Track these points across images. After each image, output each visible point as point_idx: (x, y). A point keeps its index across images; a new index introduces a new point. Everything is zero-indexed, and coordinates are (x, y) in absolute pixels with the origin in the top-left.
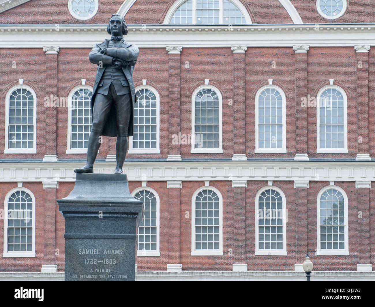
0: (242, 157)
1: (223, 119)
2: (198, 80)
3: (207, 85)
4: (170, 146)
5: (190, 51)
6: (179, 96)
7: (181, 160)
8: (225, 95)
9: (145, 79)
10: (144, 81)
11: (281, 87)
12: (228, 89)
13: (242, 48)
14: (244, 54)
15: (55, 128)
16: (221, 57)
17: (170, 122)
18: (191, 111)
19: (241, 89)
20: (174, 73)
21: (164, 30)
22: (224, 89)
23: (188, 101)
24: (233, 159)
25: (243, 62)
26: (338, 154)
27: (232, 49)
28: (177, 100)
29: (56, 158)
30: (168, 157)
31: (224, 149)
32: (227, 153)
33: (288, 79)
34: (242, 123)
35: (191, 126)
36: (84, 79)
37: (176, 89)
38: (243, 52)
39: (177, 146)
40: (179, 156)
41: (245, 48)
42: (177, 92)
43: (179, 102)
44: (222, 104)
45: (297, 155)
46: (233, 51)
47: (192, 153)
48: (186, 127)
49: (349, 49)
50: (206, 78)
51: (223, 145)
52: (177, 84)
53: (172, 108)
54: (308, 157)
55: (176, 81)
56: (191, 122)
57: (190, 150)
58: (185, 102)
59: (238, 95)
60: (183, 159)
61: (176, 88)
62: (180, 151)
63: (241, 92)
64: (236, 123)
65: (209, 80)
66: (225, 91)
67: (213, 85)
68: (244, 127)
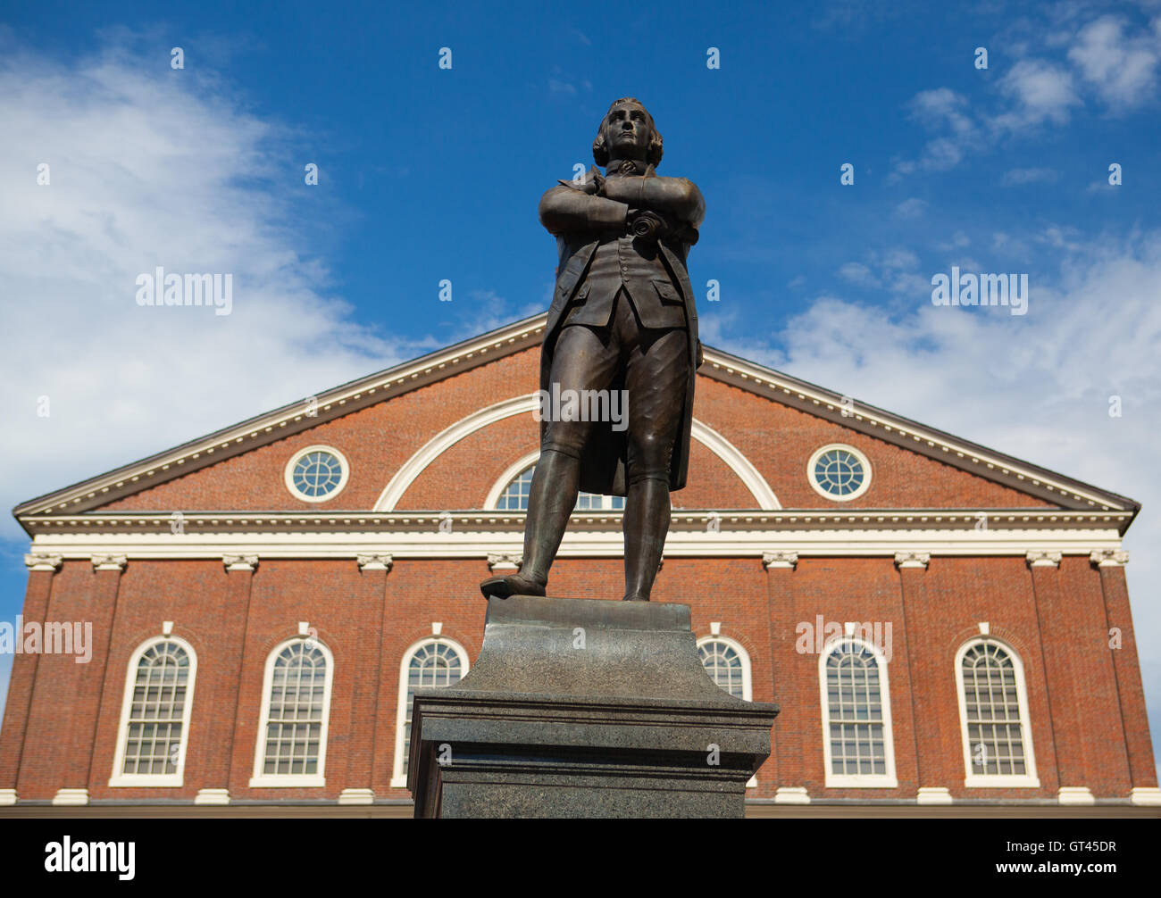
9: (438, 621)
10: (437, 628)
11: (739, 639)
15: (230, 727)
21: (486, 522)
26: (876, 789)
29: (225, 796)
33: (755, 622)
45: (780, 790)
49: (883, 560)
54: (808, 794)
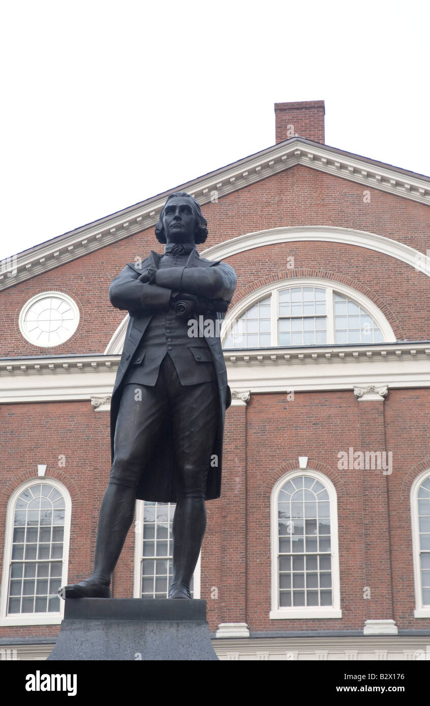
0: (386, 626)
1: (339, 541)
2: (283, 460)
3: (303, 469)
4: (223, 604)
5: (266, 400)
6: (244, 494)
7: (247, 634)
8: (343, 489)
12: (349, 477)
13: (376, 390)
14: (382, 403)
16: (333, 411)
17: (223, 550)
18: (268, 526)
19: (378, 475)
20: (233, 446)
22: (341, 477)
23: (262, 505)
24: (367, 631)
25: (381, 420)
27: (356, 393)
28: (238, 501)
30: (218, 629)
31: (345, 608)
32: (352, 618)
34: (383, 549)
35: (269, 558)
36: (43, 464)
37: (237, 479)
38: (379, 398)
39: (240, 604)
40: (243, 627)
41: (384, 391)
42: (239, 486)
43: (243, 506)
44: (338, 509)
46: (358, 397)
47: (272, 620)
48: (258, 560)
50: (301, 455)
51: (342, 600)
52: (240, 469)
53: (228, 519)
55: (237, 462)
56: (270, 549)
57: (269, 612)
58: (255, 507)
59: (371, 488)
60: (252, 632)
61: (237, 477)
62: (246, 615)
63: (378, 482)
64: (369, 550)
65: (309, 459)
66: (342, 481)
67: (317, 468)
68: (387, 559)
